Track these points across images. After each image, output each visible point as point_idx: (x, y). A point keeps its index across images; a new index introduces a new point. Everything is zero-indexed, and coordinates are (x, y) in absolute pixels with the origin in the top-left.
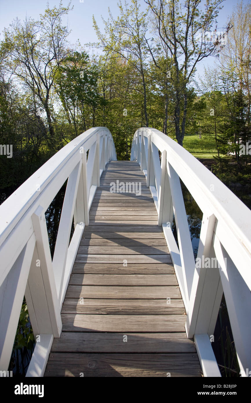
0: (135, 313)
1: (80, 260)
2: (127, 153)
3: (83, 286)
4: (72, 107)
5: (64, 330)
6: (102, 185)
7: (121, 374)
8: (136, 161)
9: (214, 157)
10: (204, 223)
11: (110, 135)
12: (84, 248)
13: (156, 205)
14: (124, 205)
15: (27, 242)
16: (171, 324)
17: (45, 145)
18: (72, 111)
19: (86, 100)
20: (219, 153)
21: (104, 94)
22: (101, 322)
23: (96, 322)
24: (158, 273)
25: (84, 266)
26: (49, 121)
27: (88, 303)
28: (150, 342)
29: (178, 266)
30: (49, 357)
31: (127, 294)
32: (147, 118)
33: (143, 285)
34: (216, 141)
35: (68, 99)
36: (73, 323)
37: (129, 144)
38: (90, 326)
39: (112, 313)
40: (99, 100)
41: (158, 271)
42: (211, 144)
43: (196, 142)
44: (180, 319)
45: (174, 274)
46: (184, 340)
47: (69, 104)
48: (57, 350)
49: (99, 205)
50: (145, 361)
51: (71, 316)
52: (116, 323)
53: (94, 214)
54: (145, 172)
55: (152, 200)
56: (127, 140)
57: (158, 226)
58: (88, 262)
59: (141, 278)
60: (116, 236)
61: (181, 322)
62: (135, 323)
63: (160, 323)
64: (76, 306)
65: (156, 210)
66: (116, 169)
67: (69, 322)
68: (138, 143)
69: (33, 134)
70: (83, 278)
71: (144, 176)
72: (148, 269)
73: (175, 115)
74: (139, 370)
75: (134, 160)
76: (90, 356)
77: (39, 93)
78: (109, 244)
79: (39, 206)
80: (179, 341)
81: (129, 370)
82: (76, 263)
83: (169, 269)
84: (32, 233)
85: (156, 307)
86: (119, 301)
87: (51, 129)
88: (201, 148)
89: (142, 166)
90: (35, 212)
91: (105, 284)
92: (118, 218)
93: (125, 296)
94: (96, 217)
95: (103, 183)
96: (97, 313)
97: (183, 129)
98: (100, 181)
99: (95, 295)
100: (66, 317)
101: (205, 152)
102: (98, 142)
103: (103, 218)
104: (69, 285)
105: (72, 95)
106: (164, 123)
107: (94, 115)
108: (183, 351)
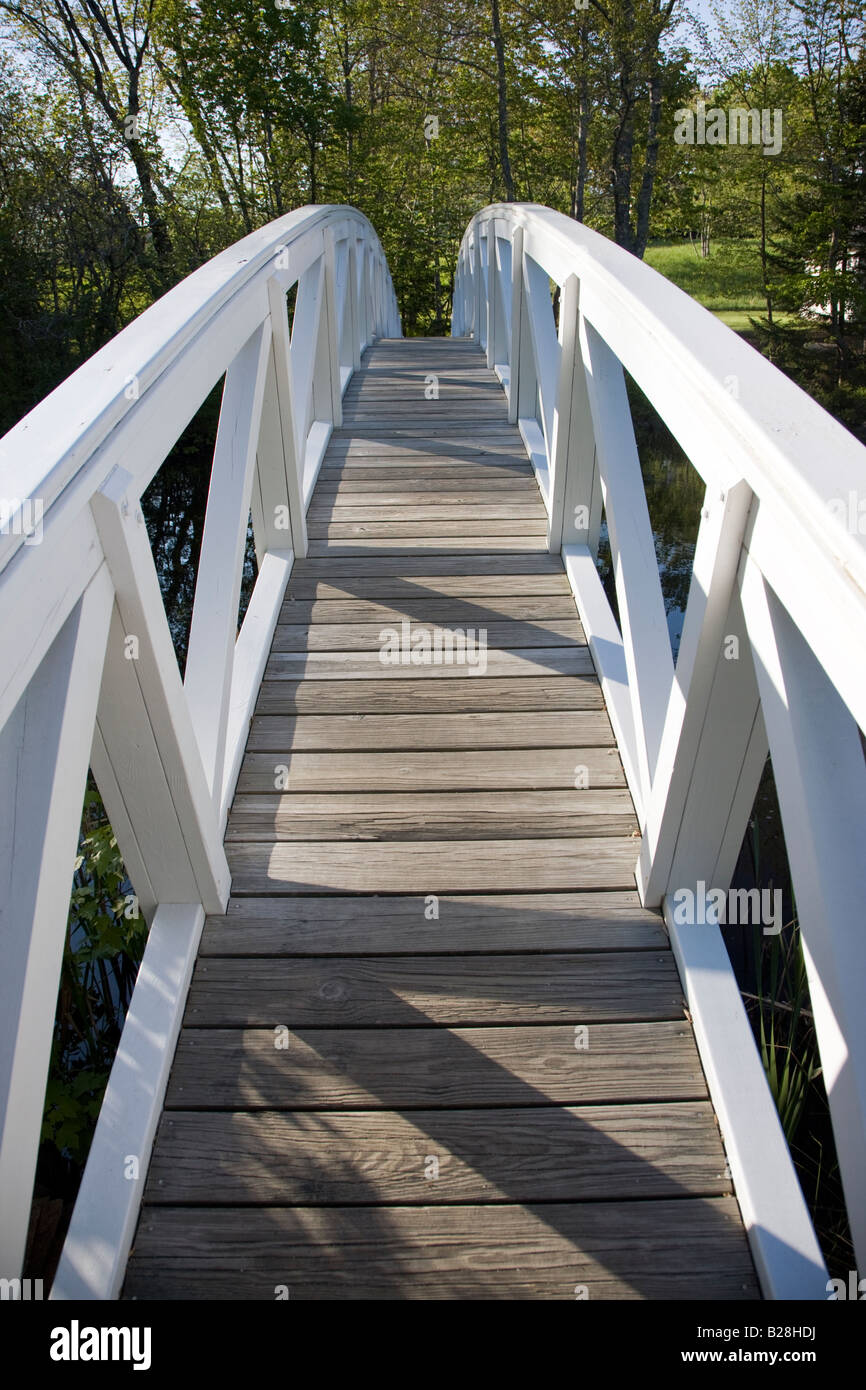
0: (471, 835)
1: (283, 670)
2: (439, 316)
3: (293, 755)
4: (229, 141)
5: (237, 891)
6: (352, 421)
7: (427, 1014)
8: (472, 336)
9: (752, 322)
10: (707, 517)
11: (375, 243)
12: (292, 632)
13: (540, 482)
14: (428, 484)
15: (83, 595)
16: (588, 866)
17: (141, 289)
18: (230, 158)
19: (278, 109)
20: (770, 309)
21: (348, 84)
22: (358, 865)
23: (340, 865)
24: (549, 707)
25: (296, 688)
26: (149, 199)
27: (312, 806)
28: (520, 920)
29: (614, 683)
30: (194, 971)
31: (444, 775)
32: (508, 176)
33: (494, 745)
34: (764, 263)
35: (211, 108)
36: (267, 868)
37: (445, 281)
38: (323, 876)
39: (394, 837)
40: (330, 108)
41: (547, 701)
42: (743, 277)
43: (688, 270)
44: (620, 850)
45: (600, 710)
46: (631, 912)
47: (218, 129)
48: (220, 951)
49: (340, 486)
50: (503, 975)
51: (257, 849)
52: (405, 868)
53: (325, 520)
54: (502, 373)
55: (527, 468)
56: (438, 263)
57: (546, 553)
58: (307, 676)
59: (490, 724)
60: (404, 590)
61: (623, 858)
62: (471, 866)
63: (553, 862)
64: (274, 815)
65: (540, 501)
66: (398, 365)
67: (254, 867)
68: (475, 268)
69: (94, 250)
70: (294, 729)
71: (501, 387)
72: (513, 696)
73: (615, 163)
74: (484, 1001)
75: (463, 334)
76: (324, 966)
77: (100, 87)
78: (379, 617)
79: (114, 469)
80: (614, 915)
81: (450, 1002)
82: (268, 681)
83: (585, 693)
84: (99, 563)
85: (541, 815)
86: (417, 799)
87: (157, 226)
88: (708, 290)
89: (493, 349)
90: (103, 488)
91: (367, 747)
92: (407, 528)
93: (438, 783)
94: (332, 530)
95: (355, 413)
96: (345, 836)
97: (642, 218)
98: (344, 408)
99: (336, 781)
100: (243, 852)
101: (721, 306)
102: (330, 260)
103: (357, 530)
104: (247, 751)
105: (226, 92)
106: (573, 196)
107: (311, 170)
108: (626, 945)
